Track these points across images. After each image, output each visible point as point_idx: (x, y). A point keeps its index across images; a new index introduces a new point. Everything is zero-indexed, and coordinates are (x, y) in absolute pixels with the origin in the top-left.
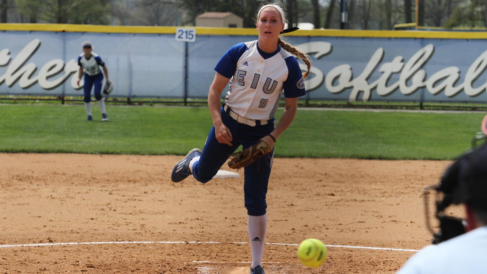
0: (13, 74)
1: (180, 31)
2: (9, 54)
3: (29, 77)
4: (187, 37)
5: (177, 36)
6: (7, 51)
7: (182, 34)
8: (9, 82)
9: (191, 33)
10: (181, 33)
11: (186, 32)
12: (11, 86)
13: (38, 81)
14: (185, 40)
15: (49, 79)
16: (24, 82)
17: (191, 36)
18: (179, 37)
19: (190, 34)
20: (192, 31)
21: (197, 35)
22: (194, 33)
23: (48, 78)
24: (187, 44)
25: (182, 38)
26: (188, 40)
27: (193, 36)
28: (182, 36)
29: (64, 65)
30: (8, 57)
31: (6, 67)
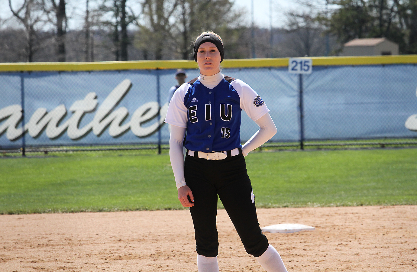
0: (101, 121)
1: (293, 62)
2: (96, 98)
3: (120, 124)
4: (301, 69)
5: (290, 68)
6: (93, 95)
7: (296, 66)
8: (97, 131)
9: (307, 64)
10: (294, 64)
11: (301, 63)
12: (99, 135)
13: (131, 128)
14: (299, 72)
15: (143, 125)
16: (114, 130)
17: (306, 68)
18: (293, 69)
19: (305, 65)
20: (308, 62)
21: (313, 66)
22: (310, 64)
23: (142, 123)
24: (301, 76)
25: (296, 70)
26: (303, 72)
27: (308, 66)
28: (296, 68)
29: (160, 109)
30: (95, 102)
31: (93, 114)
